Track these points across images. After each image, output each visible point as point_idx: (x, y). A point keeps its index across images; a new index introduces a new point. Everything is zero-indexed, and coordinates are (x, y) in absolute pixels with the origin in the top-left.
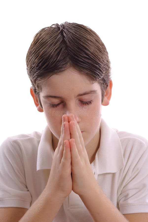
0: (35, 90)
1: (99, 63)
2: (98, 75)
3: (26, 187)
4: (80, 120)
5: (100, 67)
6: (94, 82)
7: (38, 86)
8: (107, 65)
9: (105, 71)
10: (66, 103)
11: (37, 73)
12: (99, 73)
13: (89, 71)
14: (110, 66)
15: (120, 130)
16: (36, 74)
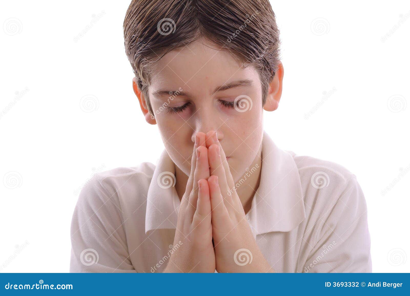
0: (140, 82)
1: (256, 29)
2: (254, 52)
3: (129, 262)
4: (222, 136)
5: (258, 37)
6: (245, 64)
7: (143, 75)
8: (271, 35)
9: (268, 45)
10: (194, 104)
11: (141, 48)
12: (255, 47)
13: (237, 44)
14: (278, 38)
15: (300, 154)
16: (140, 51)
